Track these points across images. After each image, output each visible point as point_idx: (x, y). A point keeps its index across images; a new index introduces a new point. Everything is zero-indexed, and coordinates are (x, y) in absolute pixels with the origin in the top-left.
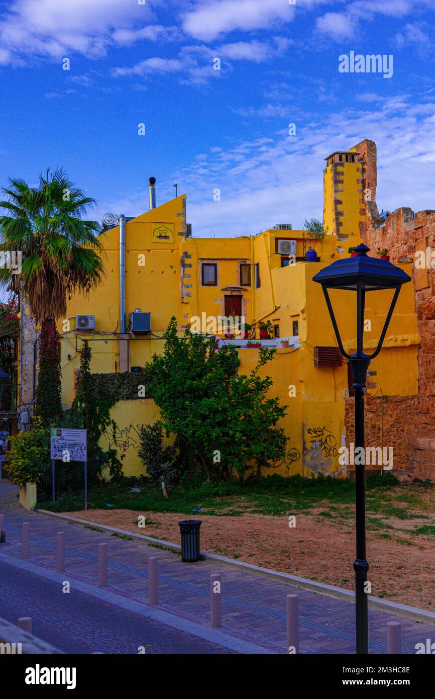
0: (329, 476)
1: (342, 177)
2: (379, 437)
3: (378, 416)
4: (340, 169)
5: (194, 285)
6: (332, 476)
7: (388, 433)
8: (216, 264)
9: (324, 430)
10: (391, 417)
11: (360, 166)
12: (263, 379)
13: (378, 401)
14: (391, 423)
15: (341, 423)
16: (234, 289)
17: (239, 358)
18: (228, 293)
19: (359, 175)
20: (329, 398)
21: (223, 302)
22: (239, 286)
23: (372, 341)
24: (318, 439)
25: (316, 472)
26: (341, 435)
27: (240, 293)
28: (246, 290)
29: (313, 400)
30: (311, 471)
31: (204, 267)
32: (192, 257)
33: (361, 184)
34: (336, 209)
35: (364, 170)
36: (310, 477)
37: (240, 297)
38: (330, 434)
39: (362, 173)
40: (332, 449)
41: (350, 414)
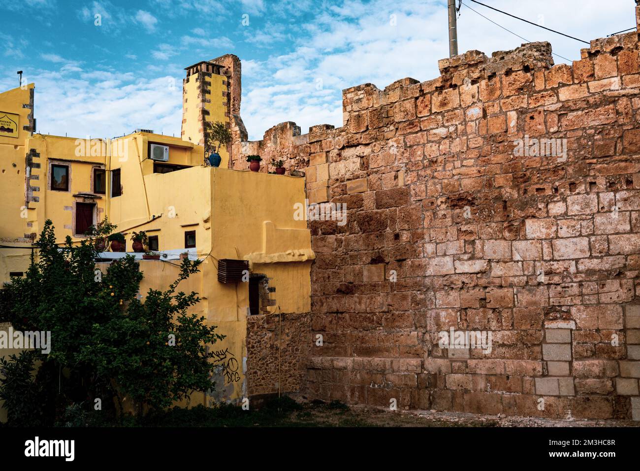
0: (231, 404)
1: (209, 88)
2: (276, 358)
3: (276, 335)
4: (207, 79)
5: (42, 189)
6: (233, 403)
7: (285, 352)
8: (68, 166)
9: (227, 353)
10: (288, 336)
11: (226, 79)
12: (187, 294)
13: (277, 319)
14: (287, 343)
15: (243, 344)
16: (85, 196)
17: (140, 271)
18: (80, 200)
19: (224, 88)
20: (232, 317)
21: (75, 210)
22: (92, 193)
23: (272, 255)
24: (221, 363)
25: (219, 400)
26: (242, 357)
27: (94, 201)
28: (100, 198)
29: (216, 319)
30: (213, 400)
31: (55, 168)
32: (41, 155)
33: (226, 98)
34: (204, 119)
35: (229, 84)
36: (212, 407)
37: (93, 205)
38: (232, 356)
39: (228, 86)
40: (234, 373)
41: (251, 333)
